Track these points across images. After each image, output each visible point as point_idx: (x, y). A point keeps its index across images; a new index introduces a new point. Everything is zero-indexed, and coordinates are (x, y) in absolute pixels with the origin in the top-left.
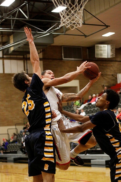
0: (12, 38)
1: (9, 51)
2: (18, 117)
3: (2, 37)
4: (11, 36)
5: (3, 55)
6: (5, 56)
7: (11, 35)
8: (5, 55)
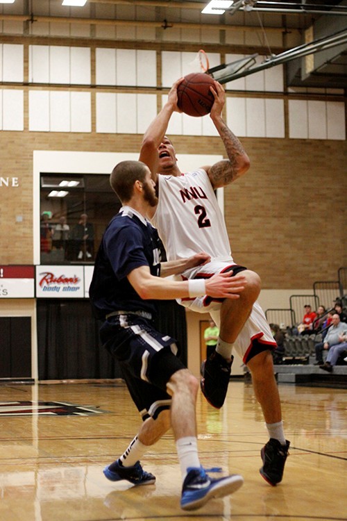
0: (309, 37)
1: (303, 74)
2: (324, 264)
3: (284, 34)
4: (307, 31)
5: (286, 85)
6: (290, 90)
7: (306, 28)
8: (292, 85)
